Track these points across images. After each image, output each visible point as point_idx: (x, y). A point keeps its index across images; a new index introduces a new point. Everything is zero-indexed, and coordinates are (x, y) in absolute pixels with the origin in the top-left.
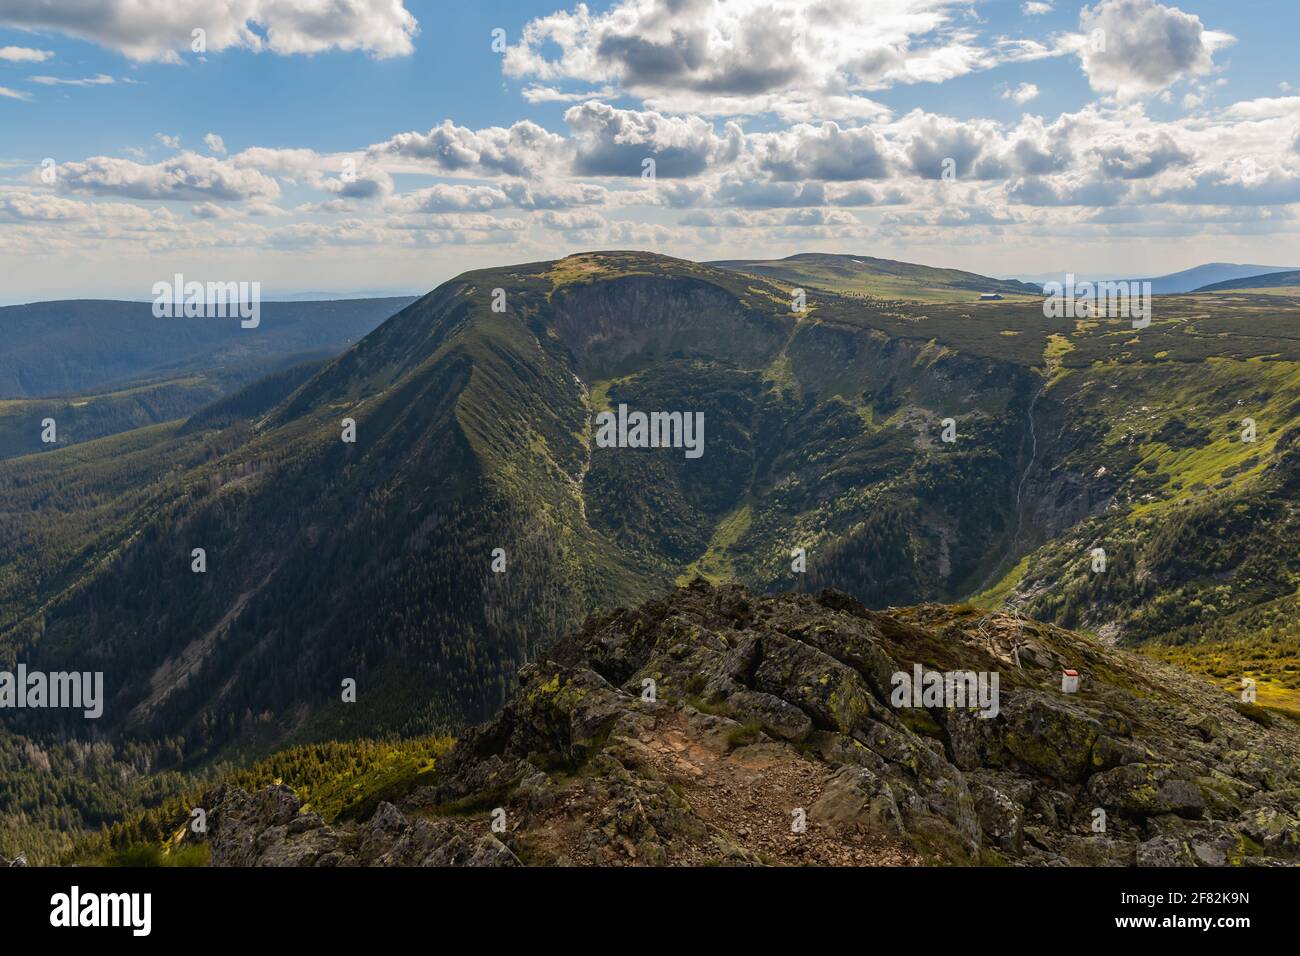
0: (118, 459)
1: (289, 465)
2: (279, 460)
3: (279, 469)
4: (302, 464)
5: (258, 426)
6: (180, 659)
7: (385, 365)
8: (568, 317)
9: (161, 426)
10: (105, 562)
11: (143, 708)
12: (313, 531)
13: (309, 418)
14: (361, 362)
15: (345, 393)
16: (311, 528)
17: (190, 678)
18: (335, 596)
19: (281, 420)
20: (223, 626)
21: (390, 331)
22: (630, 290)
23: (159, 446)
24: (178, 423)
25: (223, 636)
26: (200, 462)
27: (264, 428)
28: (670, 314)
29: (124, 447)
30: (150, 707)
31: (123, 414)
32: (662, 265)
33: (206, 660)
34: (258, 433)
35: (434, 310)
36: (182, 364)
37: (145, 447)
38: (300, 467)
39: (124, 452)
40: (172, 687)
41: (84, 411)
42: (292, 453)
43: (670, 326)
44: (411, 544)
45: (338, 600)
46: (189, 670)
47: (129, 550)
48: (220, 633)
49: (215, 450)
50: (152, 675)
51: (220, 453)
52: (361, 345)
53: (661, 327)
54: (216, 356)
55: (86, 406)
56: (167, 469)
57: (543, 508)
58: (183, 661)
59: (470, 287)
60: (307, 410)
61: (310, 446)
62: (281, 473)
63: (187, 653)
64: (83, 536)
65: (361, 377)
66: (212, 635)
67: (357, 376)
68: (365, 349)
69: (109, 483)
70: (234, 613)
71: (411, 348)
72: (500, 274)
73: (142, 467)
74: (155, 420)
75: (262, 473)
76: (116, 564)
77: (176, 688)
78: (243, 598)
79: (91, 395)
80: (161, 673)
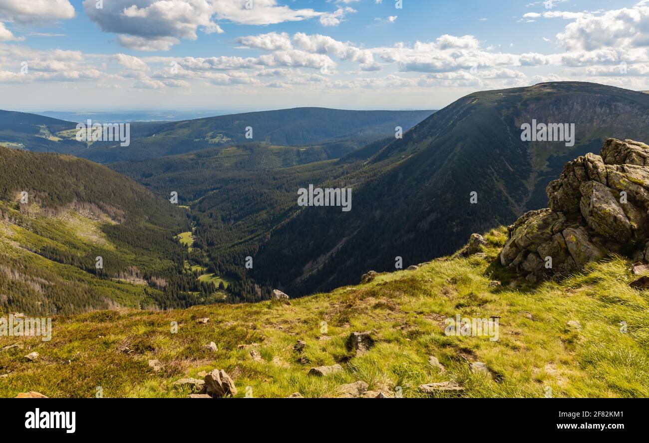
0: (310, 173)
1: (372, 181)
2: (368, 178)
3: (368, 182)
4: (378, 181)
5: (365, 163)
6: (315, 262)
7: (426, 138)
8: (528, 117)
9: (330, 161)
10: (295, 214)
11: (298, 280)
12: (378, 213)
13: (386, 161)
14: (415, 136)
15: (405, 150)
16: (378, 212)
17: (318, 271)
18: (382, 246)
19: (375, 161)
20: (334, 251)
21: (431, 121)
22: (571, 102)
23: (326, 169)
24: (336, 160)
25: (334, 255)
26: (339, 177)
27: (367, 164)
28: (596, 117)
29: (314, 168)
30: (301, 279)
31: (318, 155)
32: (594, 88)
33: (325, 264)
34: (364, 166)
35: (454, 111)
36: (345, 136)
37: (321, 169)
38: (377, 182)
39: (314, 170)
40: (311, 273)
41: (304, 152)
42: (375, 175)
43: (595, 124)
44: (421, 226)
45: (384, 248)
46: (317, 268)
47: (304, 210)
48: (332, 254)
49: (345, 172)
50: (304, 266)
51: (347, 173)
52: (416, 128)
53: (588, 124)
54: (359, 133)
55: (305, 151)
56: (327, 178)
57: (496, 218)
58: (317, 263)
59: (475, 99)
60: (387, 157)
61: (382, 173)
62: (368, 184)
63: (319, 260)
64: (291, 203)
65: (414, 143)
66: (330, 254)
67: (412, 143)
68: (417, 130)
69: (305, 182)
70: (339, 246)
71: (440, 130)
72: (492, 93)
73: (318, 177)
74: (329, 158)
75: (360, 183)
76: (298, 216)
77: (312, 274)
78: (345, 239)
79: (308, 146)
80: (308, 266)
